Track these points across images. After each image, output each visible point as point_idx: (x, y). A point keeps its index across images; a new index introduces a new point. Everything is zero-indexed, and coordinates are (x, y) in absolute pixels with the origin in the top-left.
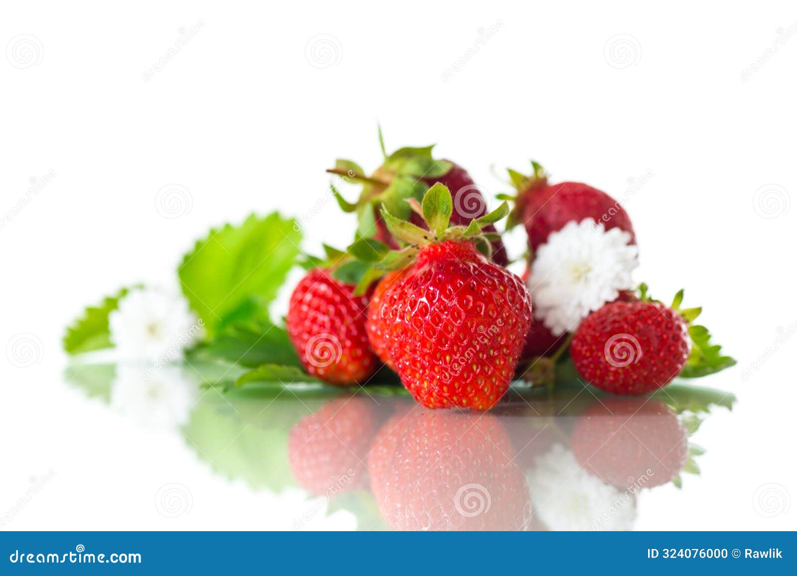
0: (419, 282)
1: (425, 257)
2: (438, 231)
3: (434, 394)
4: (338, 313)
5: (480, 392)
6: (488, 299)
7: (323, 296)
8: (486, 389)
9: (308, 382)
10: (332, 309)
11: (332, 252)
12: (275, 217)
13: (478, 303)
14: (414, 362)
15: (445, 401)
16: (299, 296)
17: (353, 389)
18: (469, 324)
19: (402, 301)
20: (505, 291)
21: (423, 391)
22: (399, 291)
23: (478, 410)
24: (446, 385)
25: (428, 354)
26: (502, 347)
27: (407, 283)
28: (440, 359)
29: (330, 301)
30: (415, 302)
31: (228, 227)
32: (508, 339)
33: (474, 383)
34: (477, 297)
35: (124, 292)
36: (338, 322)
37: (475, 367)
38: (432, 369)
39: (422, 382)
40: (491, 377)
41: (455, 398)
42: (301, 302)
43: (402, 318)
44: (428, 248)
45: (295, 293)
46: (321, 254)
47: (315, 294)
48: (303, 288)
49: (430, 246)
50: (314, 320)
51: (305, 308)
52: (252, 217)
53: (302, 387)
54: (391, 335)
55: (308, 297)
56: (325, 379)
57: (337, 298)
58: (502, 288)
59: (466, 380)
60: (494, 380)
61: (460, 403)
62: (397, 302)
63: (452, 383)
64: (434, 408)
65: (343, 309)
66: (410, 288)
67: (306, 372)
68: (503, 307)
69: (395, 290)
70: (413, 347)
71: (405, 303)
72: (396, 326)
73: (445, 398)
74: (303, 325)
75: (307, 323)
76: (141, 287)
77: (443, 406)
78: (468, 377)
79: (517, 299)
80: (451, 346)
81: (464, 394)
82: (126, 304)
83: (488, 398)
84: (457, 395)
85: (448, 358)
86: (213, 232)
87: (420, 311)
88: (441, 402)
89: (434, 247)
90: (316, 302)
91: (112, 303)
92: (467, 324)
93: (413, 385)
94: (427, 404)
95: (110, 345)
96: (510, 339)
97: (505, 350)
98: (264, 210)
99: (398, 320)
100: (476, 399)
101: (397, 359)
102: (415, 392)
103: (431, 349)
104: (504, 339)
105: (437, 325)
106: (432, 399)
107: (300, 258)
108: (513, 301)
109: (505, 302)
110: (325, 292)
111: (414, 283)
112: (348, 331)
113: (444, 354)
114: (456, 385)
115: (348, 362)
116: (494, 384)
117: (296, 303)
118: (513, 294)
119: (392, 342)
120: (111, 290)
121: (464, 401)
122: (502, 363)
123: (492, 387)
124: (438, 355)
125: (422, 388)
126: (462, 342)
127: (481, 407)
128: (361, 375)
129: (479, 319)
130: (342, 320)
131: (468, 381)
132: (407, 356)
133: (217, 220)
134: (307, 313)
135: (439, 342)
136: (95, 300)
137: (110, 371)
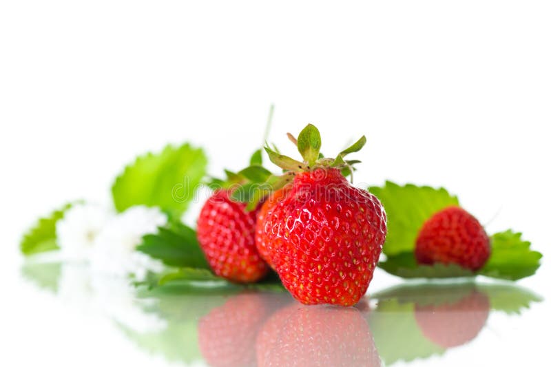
0: (295, 205)
1: (300, 183)
2: (310, 161)
3: (308, 294)
4: (238, 227)
5: (344, 293)
6: (352, 220)
7: (225, 213)
8: (350, 291)
9: (215, 280)
10: (232, 224)
11: (231, 175)
12: (186, 147)
13: (344, 223)
14: (292, 269)
15: (317, 300)
16: (206, 213)
17: (251, 287)
18: (336, 240)
19: (282, 221)
20: (365, 212)
21: (300, 292)
22: (279, 211)
23: (344, 306)
24: (318, 288)
25: (303, 264)
26: (362, 257)
27: (286, 204)
28: (313, 268)
29: (232, 218)
30: (293, 222)
31: (150, 155)
32: (368, 250)
33: (341, 287)
34: (343, 219)
35: (69, 206)
36: (238, 234)
37: (341, 274)
38: (307, 275)
39: (299, 285)
40: (354, 281)
41: (326, 298)
42: (208, 217)
43: (282, 234)
44: (302, 175)
45: (203, 210)
46: (222, 176)
47: (219, 211)
48: (209, 206)
49: (304, 173)
50: (219, 233)
51: (211, 223)
52: (168, 148)
53: (211, 284)
54: (273, 247)
55: (214, 213)
56: (229, 279)
57: (237, 215)
58: (362, 210)
59: (334, 284)
60: (357, 283)
61: (330, 302)
62: (278, 220)
63: (323, 287)
64: (309, 304)
65: (242, 224)
66: (288, 209)
67: (214, 273)
68: (363, 226)
69: (276, 210)
70: (291, 258)
71: (284, 222)
72: (277, 241)
73: (318, 297)
74: (210, 236)
75: (213, 235)
76: (82, 202)
77: (316, 303)
78: (336, 282)
79: (375, 218)
80: (322, 258)
81: (333, 295)
82: (70, 215)
83: (352, 297)
84: (327, 295)
85: (319, 267)
86: (138, 160)
87: (297, 229)
88: (314, 300)
89: (307, 174)
90: (220, 218)
91: (59, 215)
92: (334, 240)
93: (291, 287)
94: (303, 301)
95: (57, 248)
96: (369, 250)
97: (365, 259)
98: (178, 142)
99: (278, 236)
100: (343, 298)
101: (279, 266)
102: (293, 292)
103: (305, 260)
104: (365, 251)
105: (310, 241)
106: (307, 298)
107: (206, 179)
108: (372, 220)
109: (366, 221)
110: (227, 209)
111: (291, 205)
112: (246, 241)
113: (316, 264)
114: (327, 288)
115: (247, 266)
116: (357, 286)
117: (204, 218)
118: (372, 214)
119: (274, 253)
120: (58, 205)
121: (333, 300)
122: (363, 269)
123: (355, 289)
124: (312, 265)
125: (300, 289)
126: (330, 254)
127: (346, 304)
128: (256, 276)
129: (345, 237)
130: (241, 232)
131: (336, 285)
132: (286, 264)
133: (141, 150)
134: (213, 227)
135: (312, 255)
136: (46, 213)
137: (57, 268)
